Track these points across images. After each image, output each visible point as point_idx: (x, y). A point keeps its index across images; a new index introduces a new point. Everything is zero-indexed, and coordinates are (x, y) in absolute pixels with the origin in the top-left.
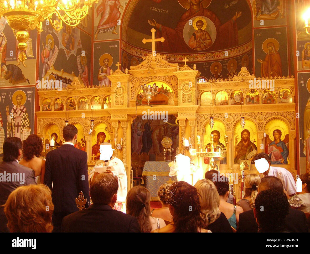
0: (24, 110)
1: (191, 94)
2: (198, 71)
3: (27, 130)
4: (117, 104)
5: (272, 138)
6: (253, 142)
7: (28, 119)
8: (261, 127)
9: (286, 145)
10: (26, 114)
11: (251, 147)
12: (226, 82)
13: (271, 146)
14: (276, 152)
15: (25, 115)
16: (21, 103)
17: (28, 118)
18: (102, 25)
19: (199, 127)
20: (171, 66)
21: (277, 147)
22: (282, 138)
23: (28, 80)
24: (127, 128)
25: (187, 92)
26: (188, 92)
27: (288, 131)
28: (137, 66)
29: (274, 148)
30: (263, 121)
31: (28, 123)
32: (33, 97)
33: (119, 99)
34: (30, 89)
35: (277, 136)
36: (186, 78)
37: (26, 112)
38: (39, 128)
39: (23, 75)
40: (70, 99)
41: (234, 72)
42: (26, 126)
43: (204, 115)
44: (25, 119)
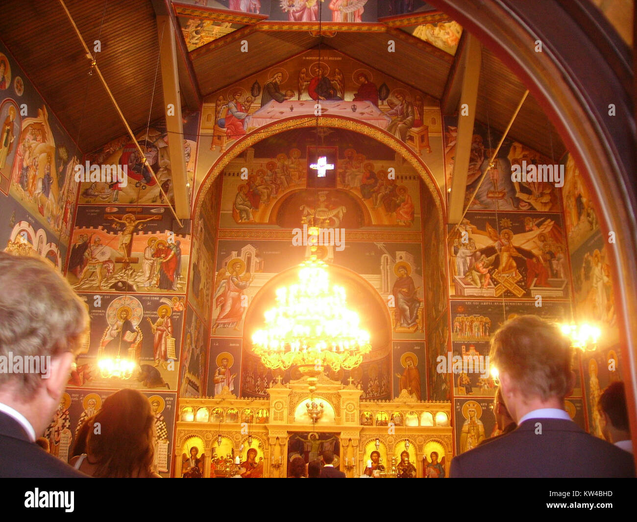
0: (162, 418)
1: (354, 413)
2: (363, 391)
3: (165, 441)
4: (275, 419)
5: (430, 460)
6: (412, 464)
7: (165, 430)
8: (419, 449)
9: (443, 467)
10: (163, 423)
11: (411, 469)
12: (388, 403)
13: (428, 468)
14: (434, 473)
15: (163, 425)
16: (157, 410)
17: (165, 428)
18: (222, 319)
19: (361, 447)
20: (334, 384)
21: (435, 469)
22: (439, 460)
23: (167, 384)
24: (284, 445)
25: (350, 411)
26: (352, 411)
27: (444, 454)
28: (298, 381)
29: (432, 470)
30: (422, 443)
31: (166, 434)
32: (172, 405)
33: (279, 415)
34: (170, 396)
35: (434, 458)
36: (351, 397)
37: (163, 421)
38: (179, 440)
39: (161, 378)
40: (216, 409)
41: (359, 381)
42: (163, 438)
43: (366, 435)
44: (161, 429)
